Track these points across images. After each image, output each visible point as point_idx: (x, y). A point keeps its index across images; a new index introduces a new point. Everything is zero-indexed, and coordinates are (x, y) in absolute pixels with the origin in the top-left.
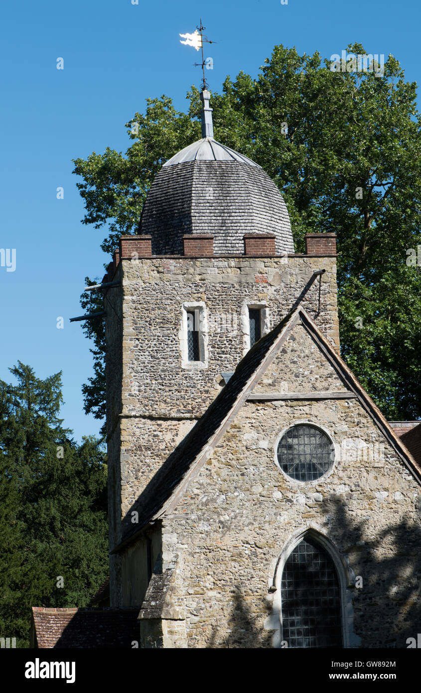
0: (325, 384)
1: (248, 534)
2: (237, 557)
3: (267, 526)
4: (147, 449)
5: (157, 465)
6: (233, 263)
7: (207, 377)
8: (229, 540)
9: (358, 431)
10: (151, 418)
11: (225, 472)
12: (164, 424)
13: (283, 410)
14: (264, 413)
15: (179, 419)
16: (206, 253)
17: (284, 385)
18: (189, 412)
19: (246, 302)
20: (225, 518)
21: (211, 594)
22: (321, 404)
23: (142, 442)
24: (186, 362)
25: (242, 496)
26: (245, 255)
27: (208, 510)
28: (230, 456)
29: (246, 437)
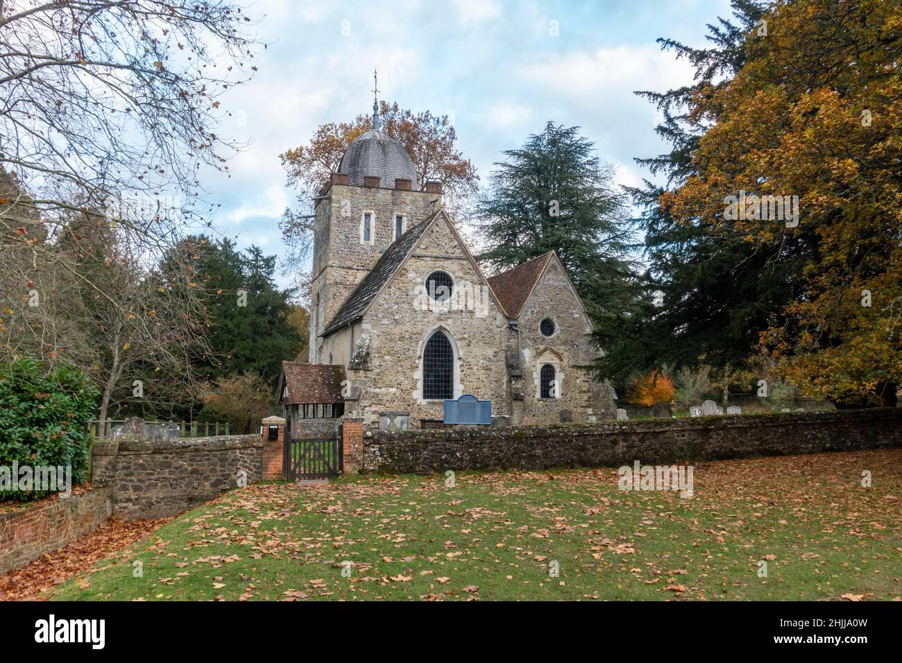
0: (452, 251)
1: (408, 327)
2: (402, 338)
3: (418, 323)
4: (341, 284)
5: (346, 294)
6: (390, 192)
7: (373, 249)
8: (397, 330)
9: (468, 277)
10: (343, 268)
11: (398, 293)
12: (350, 272)
13: (430, 262)
14: (420, 263)
15: (358, 270)
16: (376, 186)
17: (430, 250)
18: (363, 266)
19: (396, 213)
20: (397, 317)
21: (387, 357)
22: (450, 262)
23: (338, 280)
24: (362, 241)
25: (406, 306)
26: (397, 189)
27: (388, 313)
28: (401, 285)
29: (409, 275)
